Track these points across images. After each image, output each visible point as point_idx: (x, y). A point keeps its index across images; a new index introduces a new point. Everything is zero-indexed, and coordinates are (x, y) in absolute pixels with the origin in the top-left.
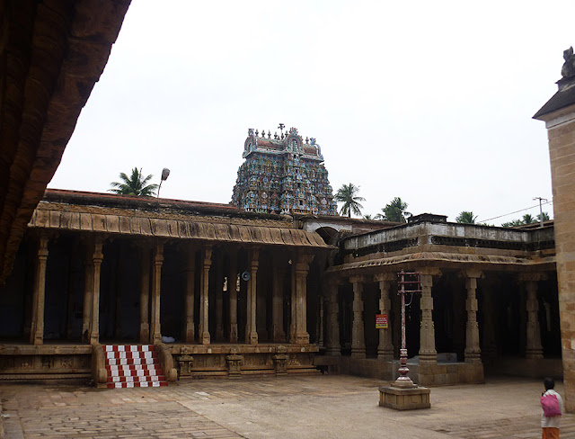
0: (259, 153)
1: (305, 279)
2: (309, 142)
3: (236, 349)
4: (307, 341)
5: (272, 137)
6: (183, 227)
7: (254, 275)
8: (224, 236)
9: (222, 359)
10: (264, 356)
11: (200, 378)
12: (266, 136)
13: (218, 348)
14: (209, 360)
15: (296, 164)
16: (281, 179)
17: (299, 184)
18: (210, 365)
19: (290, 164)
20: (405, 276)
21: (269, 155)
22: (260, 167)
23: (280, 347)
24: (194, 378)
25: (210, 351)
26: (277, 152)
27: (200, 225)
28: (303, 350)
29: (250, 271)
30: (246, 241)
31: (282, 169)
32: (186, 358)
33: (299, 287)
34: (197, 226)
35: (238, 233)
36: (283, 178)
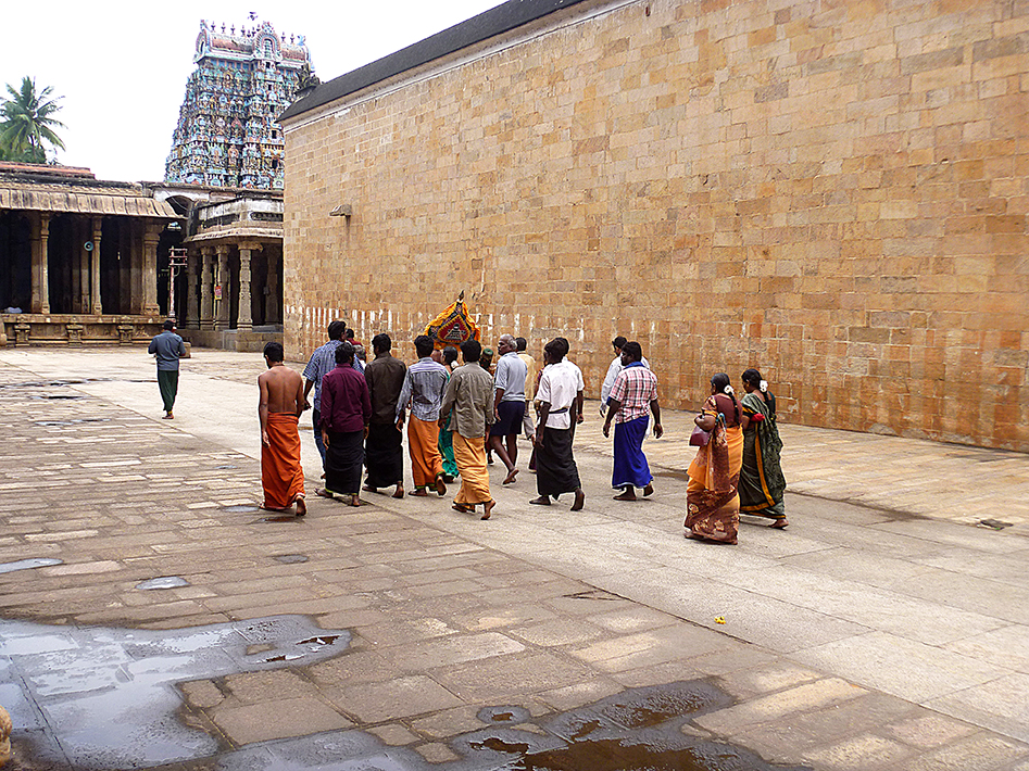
0: (213, 59)
1: (155, 251)
2: (296, 41)
3: (74, 319)
4: (157, 313)
5: (238, 33)
6: (16, 197)
7: (98, 245)
8: (60, 206)
9: (63, 328)
10: (108, 327)
11: (38, 346)
12: (228, 31)
13: (57, 318)
14: (48, 328)
15: (268, 77)
16: (247, 98)
17: (272, 107)
18: (49, 334)
19: (260, 76)
20: (175, 252)
21: (230, 62)
22: (214, 80)
23: (124, 317)
24: (32, 346)
25: (48, 321)
26: (243, 57)
27: (35, 194)
28: (150, 321)
29: (93, 241)
30: (85, 211)
31: (249, 83)
32: (22, 327)
33: (148, 259)
34: (31, 195)
35: (76, 203)
36: (249, 98)
